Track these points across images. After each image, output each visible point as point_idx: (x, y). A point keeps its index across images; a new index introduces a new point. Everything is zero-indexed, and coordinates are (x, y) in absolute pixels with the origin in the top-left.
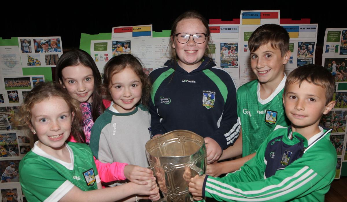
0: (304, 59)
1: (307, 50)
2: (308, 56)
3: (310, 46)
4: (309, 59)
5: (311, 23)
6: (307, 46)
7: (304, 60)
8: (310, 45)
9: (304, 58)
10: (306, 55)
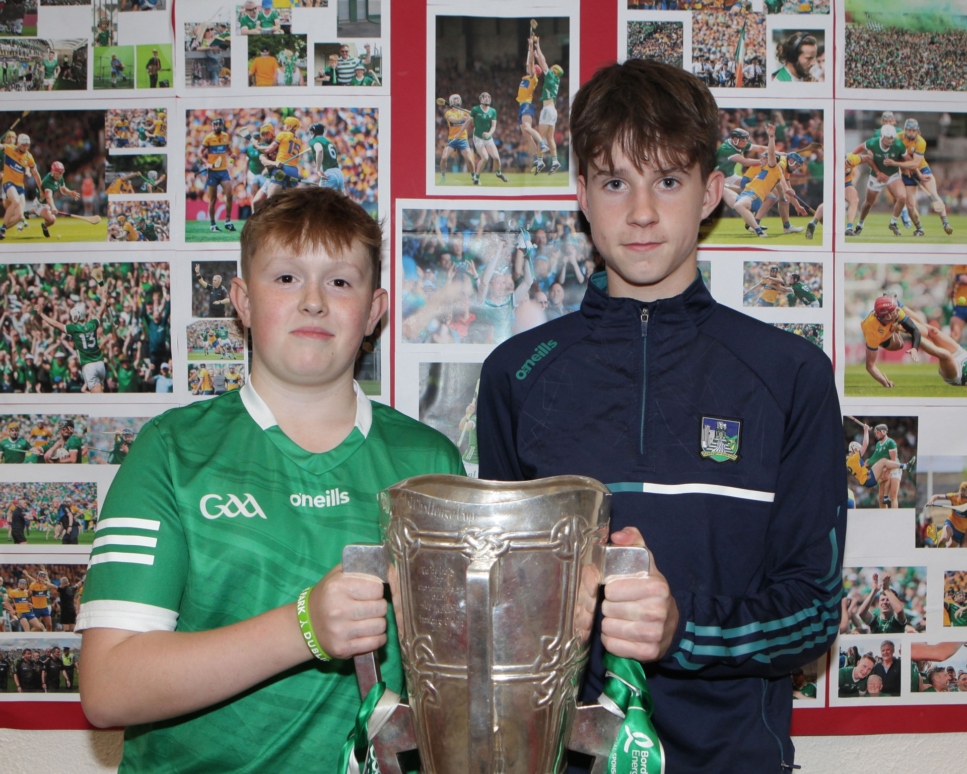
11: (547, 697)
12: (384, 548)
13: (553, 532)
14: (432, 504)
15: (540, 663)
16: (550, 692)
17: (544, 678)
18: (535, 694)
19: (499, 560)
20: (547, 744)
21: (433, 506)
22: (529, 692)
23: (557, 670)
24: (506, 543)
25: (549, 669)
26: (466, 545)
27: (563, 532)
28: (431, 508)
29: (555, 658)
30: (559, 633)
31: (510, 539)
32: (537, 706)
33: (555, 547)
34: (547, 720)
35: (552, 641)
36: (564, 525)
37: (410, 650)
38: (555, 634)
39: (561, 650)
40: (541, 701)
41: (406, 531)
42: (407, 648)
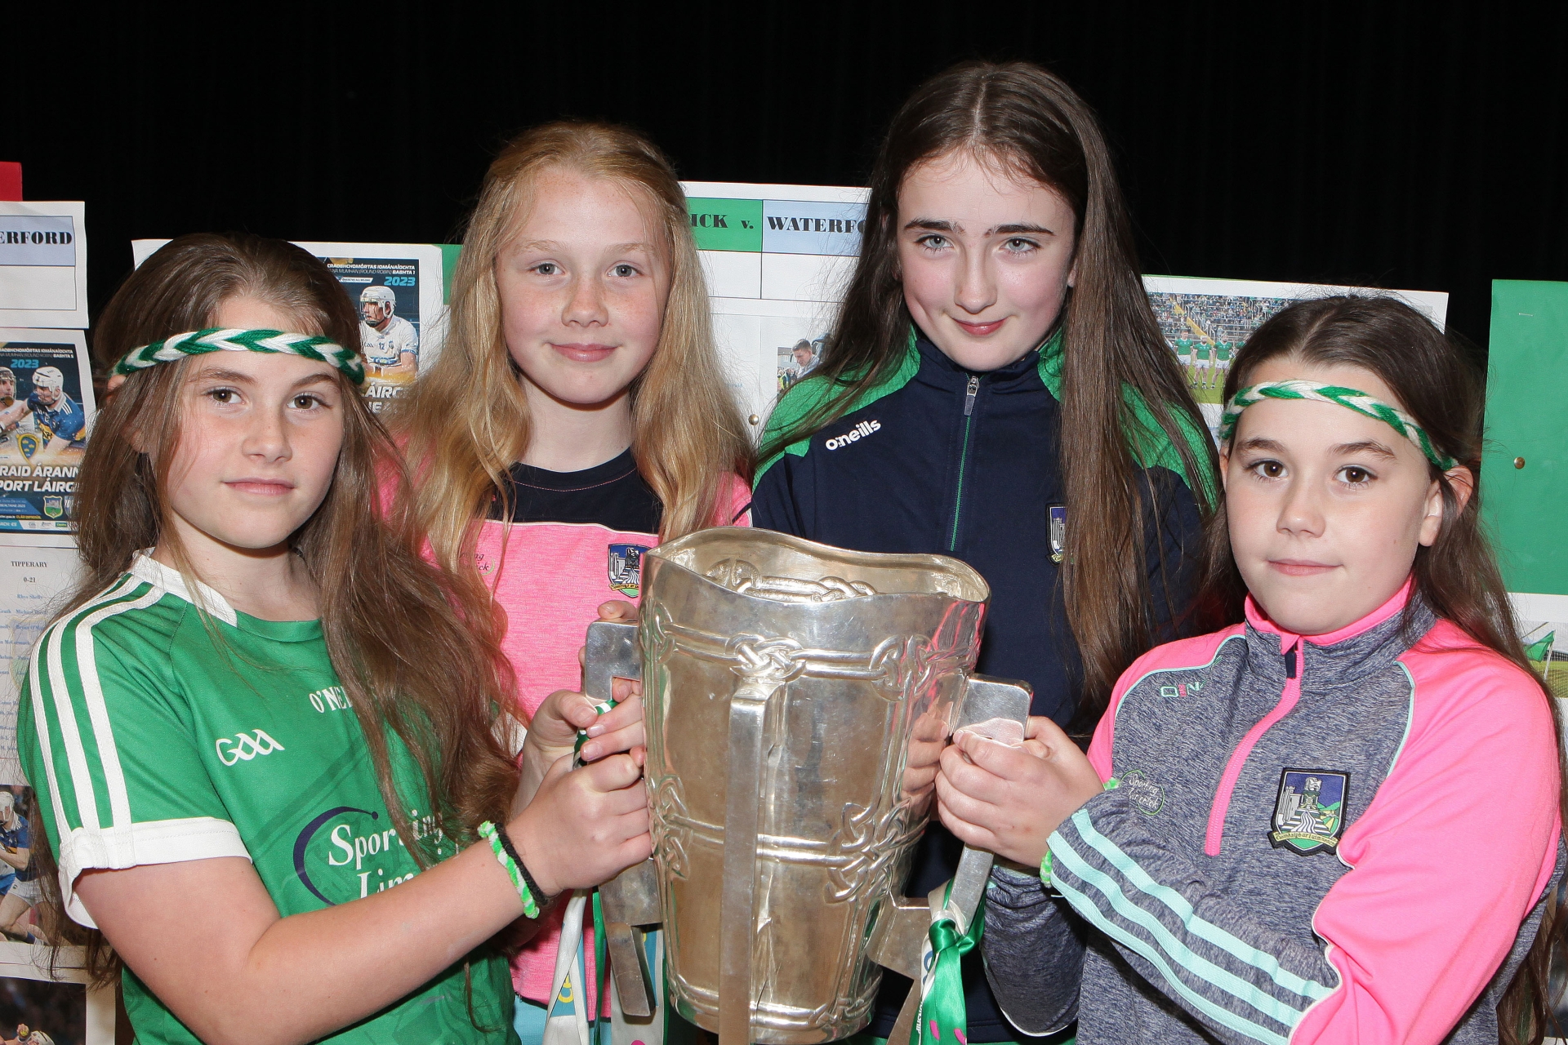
0: (14, 478)
1: (32, 408)
2: (42, 456)
3: (50, 379)
4: (57, 479)
5: (29, 196)
6: (24, 378)
7: (16, 486)
8: (44, 370)
9: (13, 471)
10: (28, 446)
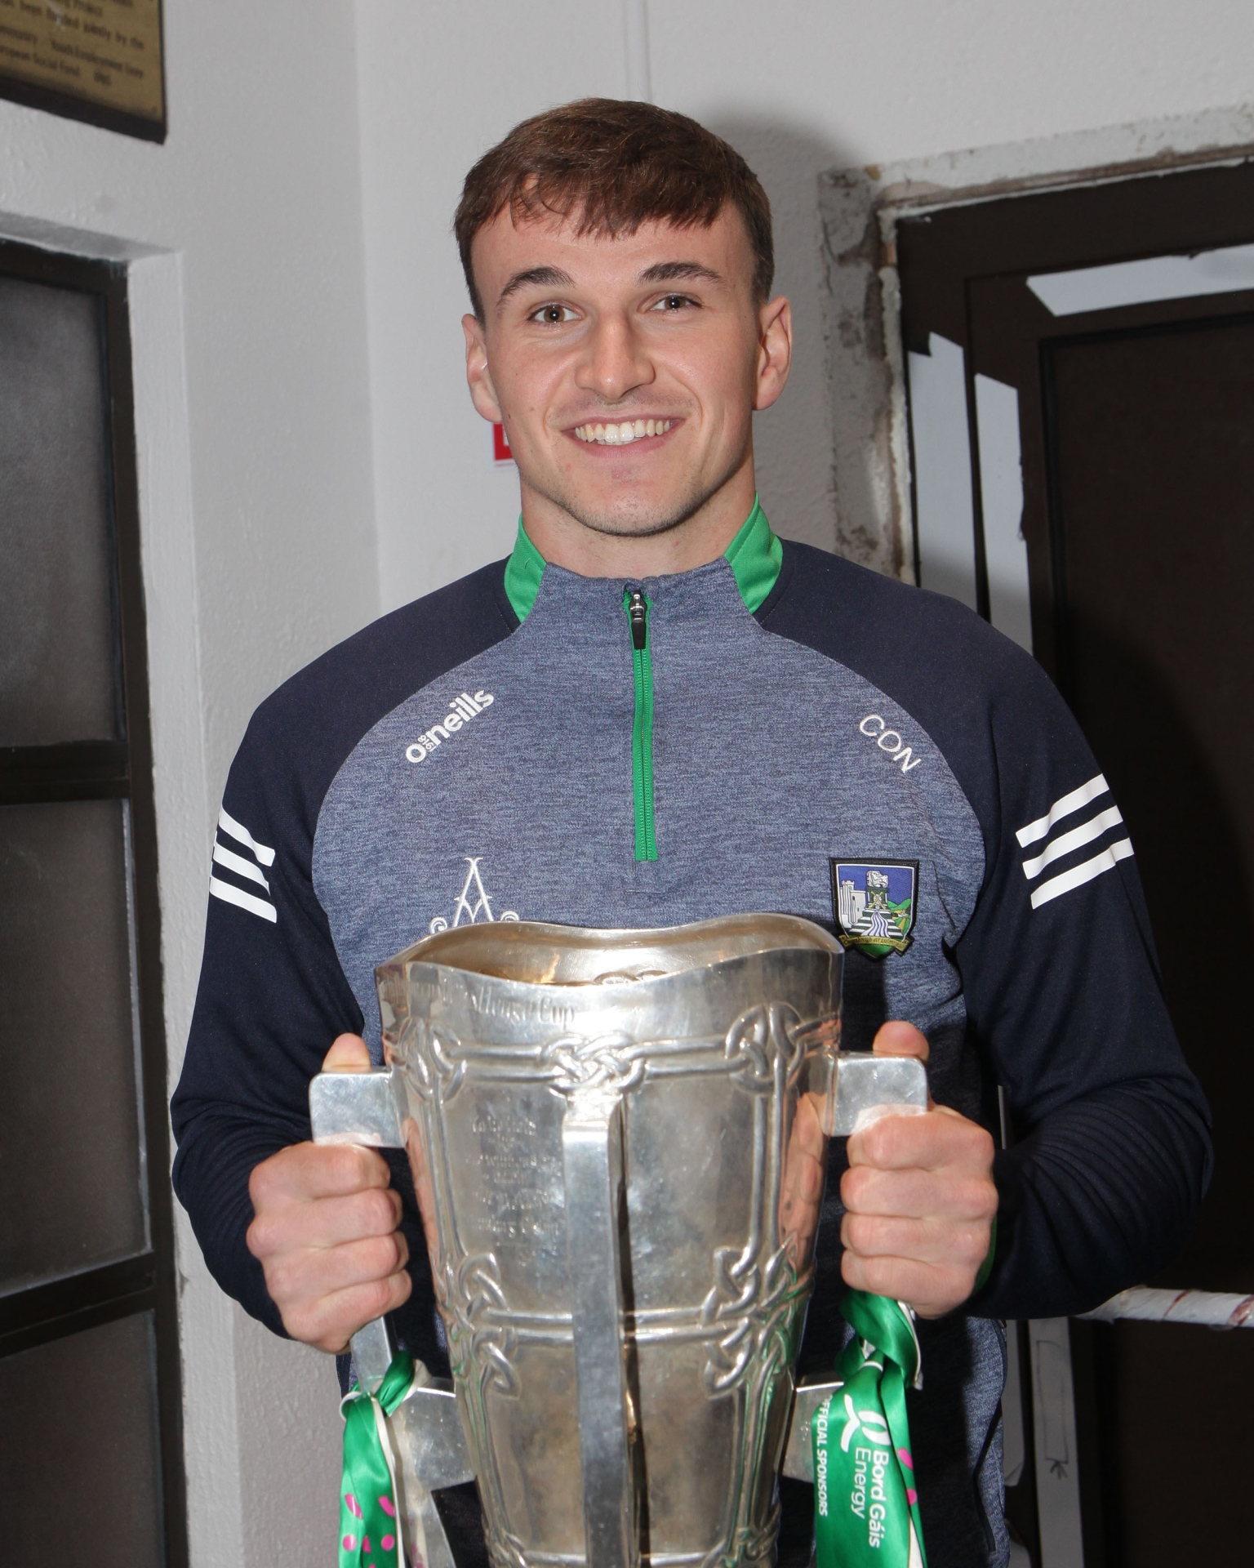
11: (735, 1372)
12: (391, 1080)
13: (729, 1040)
14: (486, 992)
15: (719, 1300)
16: (740, 1358)
17: (725, 1333)
18: (709, 1366)
19: (625, 1099)
20: (740, 1467)
21: (489, 997)
22: (697, 1362)
23: (750, 1316)
24: (636, 1066)
25: (734, 1315)
26: (557, 1071)
27: (750, 1039)
28: (485, 1001)
29: (747, 1291)
30: (751, 1240)
31: (645, 1056)
32: (714, 1389)
33: (737, 1068)
34: (736, 1418)
35: (737, 1257)
36: (750, 1022)
37: (453, 1283)
38: (743, 1243)
39: (758, 1275)
40: (724, 1380)
41: (437, 1045)
42: (447, 1279)
